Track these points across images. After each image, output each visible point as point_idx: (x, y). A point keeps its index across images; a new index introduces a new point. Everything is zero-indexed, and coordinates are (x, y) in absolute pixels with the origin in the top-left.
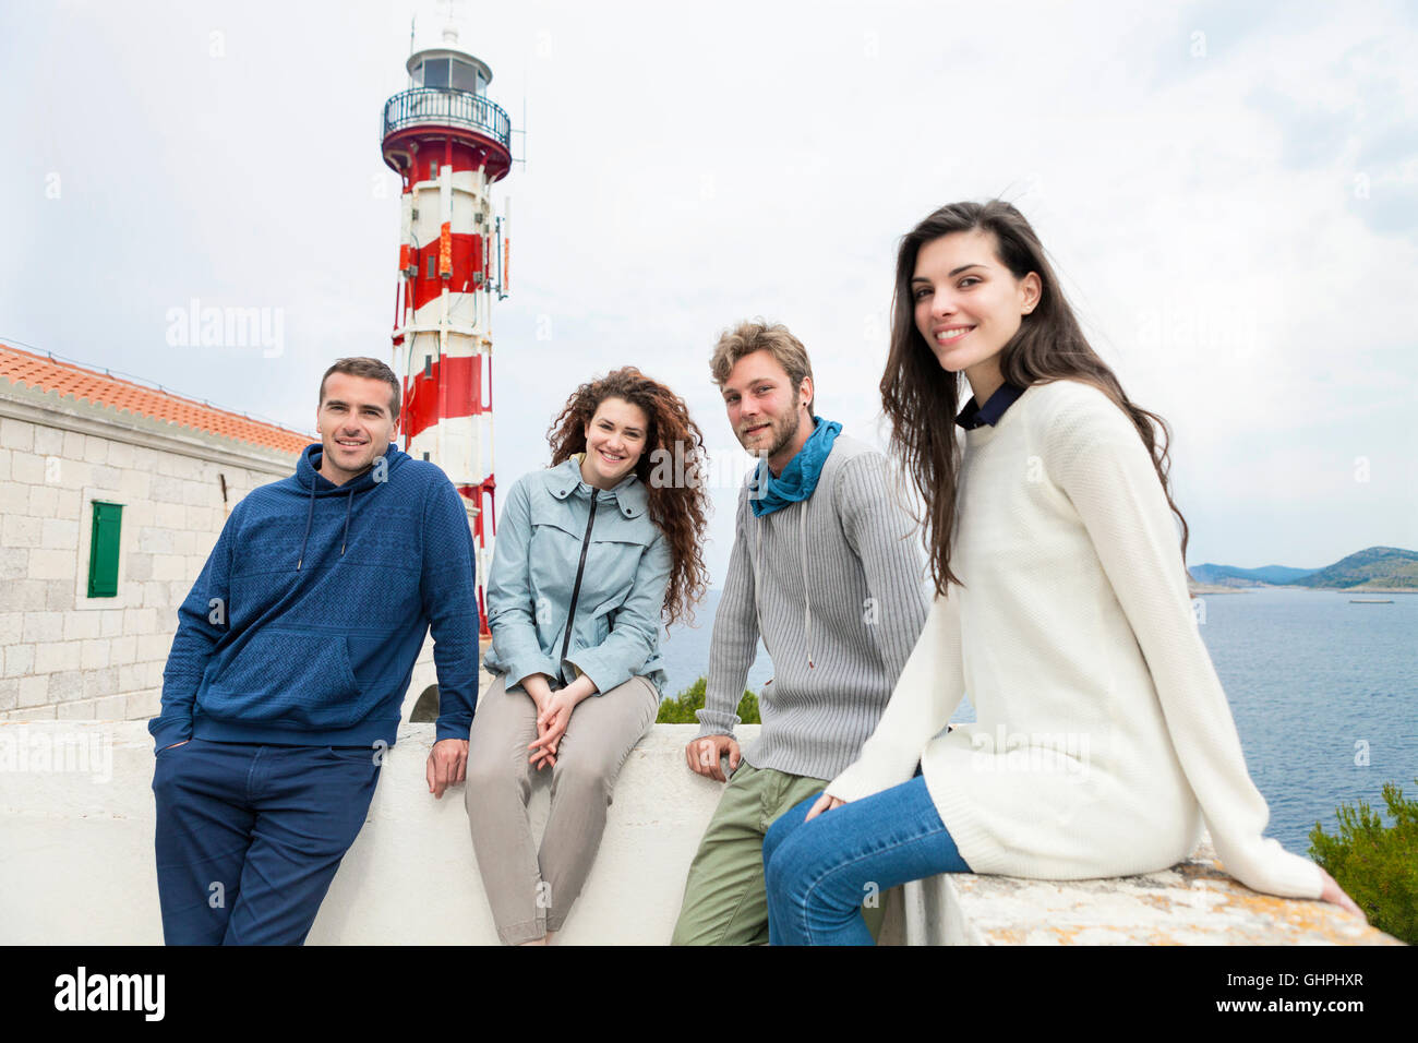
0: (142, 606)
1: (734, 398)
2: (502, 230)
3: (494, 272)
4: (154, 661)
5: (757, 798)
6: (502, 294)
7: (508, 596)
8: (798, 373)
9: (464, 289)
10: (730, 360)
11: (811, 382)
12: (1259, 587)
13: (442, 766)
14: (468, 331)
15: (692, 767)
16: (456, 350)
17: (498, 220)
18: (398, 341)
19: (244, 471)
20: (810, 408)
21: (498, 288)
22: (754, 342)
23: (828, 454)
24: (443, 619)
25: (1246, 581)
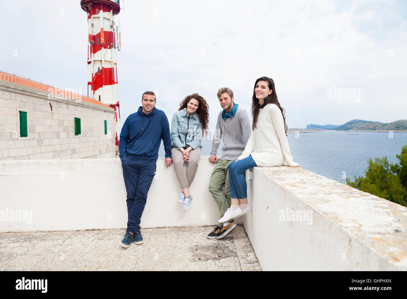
0: (33, 139)
1: (221, 100)
2: (118, 30)
3: (116, 43)
4: (38, 153)
5: (223, 164)
6: (119, 49)
7: (175, 134)
8: (232, 96)
9: (108, 48)
10: (221, 94)
11: (233, 97)
12: (325, 130)
13: (168, 162)
14: (110, 60)
15: (210, 161)
16: (107, 66)
17: (117, 27)
18: (89, 63)
19: (56, 102)
20: (233, 102)
21: (118, 48)
22: (225, 91)
23: (237, 109)
24: (165, 138)
25: (321, 129)
